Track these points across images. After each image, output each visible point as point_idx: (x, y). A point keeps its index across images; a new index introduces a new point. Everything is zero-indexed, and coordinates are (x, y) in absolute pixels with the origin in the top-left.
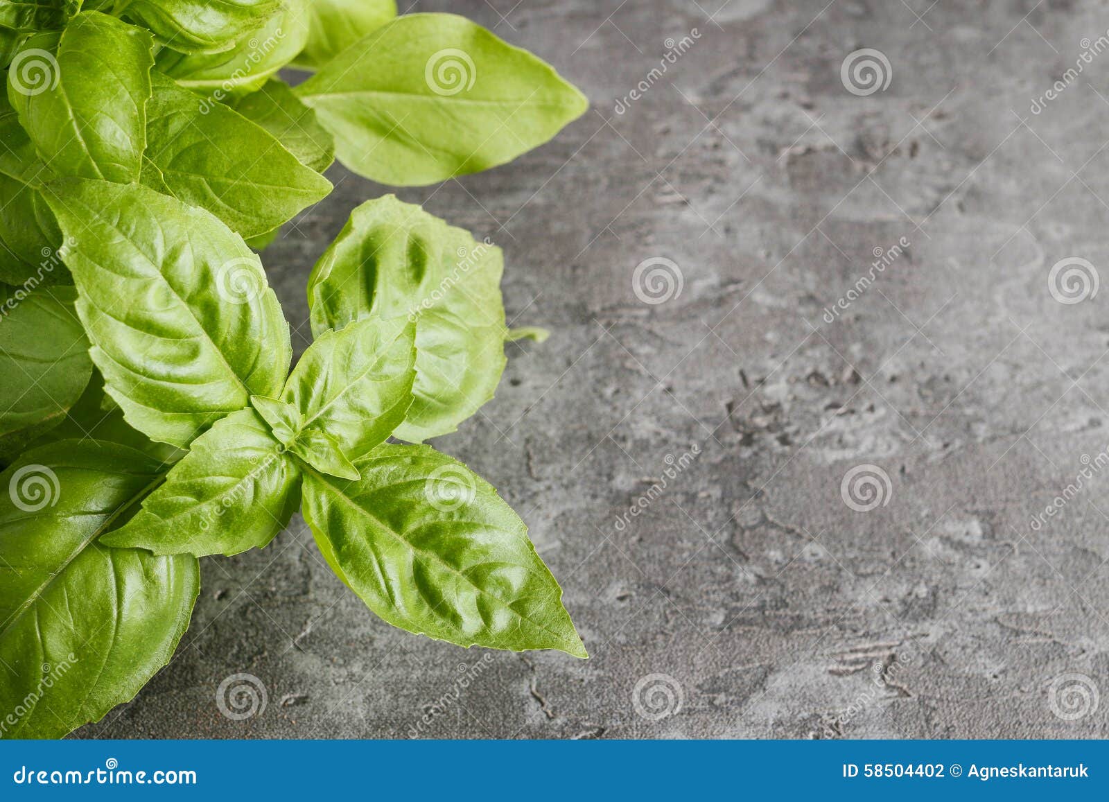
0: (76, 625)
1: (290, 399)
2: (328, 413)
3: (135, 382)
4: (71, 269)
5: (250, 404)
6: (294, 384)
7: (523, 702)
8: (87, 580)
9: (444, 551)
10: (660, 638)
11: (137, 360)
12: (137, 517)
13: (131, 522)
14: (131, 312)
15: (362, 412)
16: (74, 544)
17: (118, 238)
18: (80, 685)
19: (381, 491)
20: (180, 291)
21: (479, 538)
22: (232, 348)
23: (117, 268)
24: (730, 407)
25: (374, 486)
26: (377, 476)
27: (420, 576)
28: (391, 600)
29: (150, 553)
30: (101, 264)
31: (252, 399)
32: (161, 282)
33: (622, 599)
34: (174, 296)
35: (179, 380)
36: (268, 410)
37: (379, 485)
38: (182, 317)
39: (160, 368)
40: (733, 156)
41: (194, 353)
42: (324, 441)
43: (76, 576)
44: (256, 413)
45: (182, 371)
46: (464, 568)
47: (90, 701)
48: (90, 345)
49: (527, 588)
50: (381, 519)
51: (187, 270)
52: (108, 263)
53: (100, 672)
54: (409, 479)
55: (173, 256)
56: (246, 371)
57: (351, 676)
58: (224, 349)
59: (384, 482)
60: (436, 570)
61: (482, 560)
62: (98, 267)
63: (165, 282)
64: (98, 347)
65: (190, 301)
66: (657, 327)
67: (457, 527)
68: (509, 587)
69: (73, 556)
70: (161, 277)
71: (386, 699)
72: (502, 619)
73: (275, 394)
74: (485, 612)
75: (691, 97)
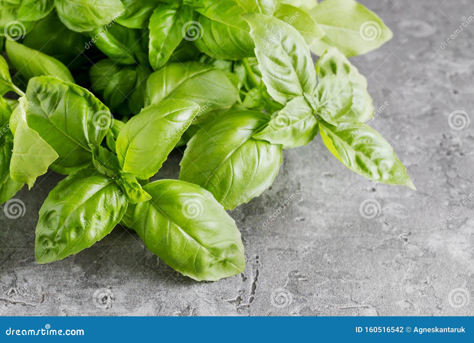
0: (244, 164)
1: (315, 96)
2: (326, 104)
3: (271, 79)
4: (253, 39)
5: (303, 95)
6: (316, 92)
7: (381, 224)
8: (248, 150)
9: (365, 153)
10: (427, 208)
11: (272, 71)
12: (266, 128)
13: (264, 130)
14: (272, 54)
15: (337, 106)
16: (243, 139)
17: (268, 31)
18: (243, 187)
19: (344, 131)
20: (286, 50)
21: (377, 149)
22: (300, 73)
23: (267, 39)
24: (441, 144)
25: (342, 129)
26: (343, 127)
27: (358, 160)
28: (350, 164)
29: (269, 143)
30: (262, 38)
31: (304, 94)
32: (280, 47)
33: (411, 196)
34: (284, 52)
35: (285, 80)
36: (309, 98)
37: (344, 129)
38: (287, 60)
39: (279, 75)
40: (430, 74)
41: (289, 73)
42: (326, 112)
43: (244, 149)
44: (305, 98)
45: (285, 77)
46: (372, 159)
47: (245, 195)
48: (258, 64)
49: (393, 167)
50: (344, 140)
51: (289, 44)
52: (265, 37)
53: (250, 183)
54: (354, 127)
55: (285, 39)
56: (304, 83)
57: (319, 214)
58: (298, 74)
59: (345, 128)
60: (363, 158)
61: (377, 157)
62: (262, 39)
63: (282, 47)
64: (261, 65)
65: (289, 55)
66: (411, 120)
67: (370, 145)
68: (387, 167)
69: (242, 143)
70: (281, 45)
71: (332, 222)
72: (386, 176)
73: (311, 94)
74: (380, 173)
75: (412, 57)
